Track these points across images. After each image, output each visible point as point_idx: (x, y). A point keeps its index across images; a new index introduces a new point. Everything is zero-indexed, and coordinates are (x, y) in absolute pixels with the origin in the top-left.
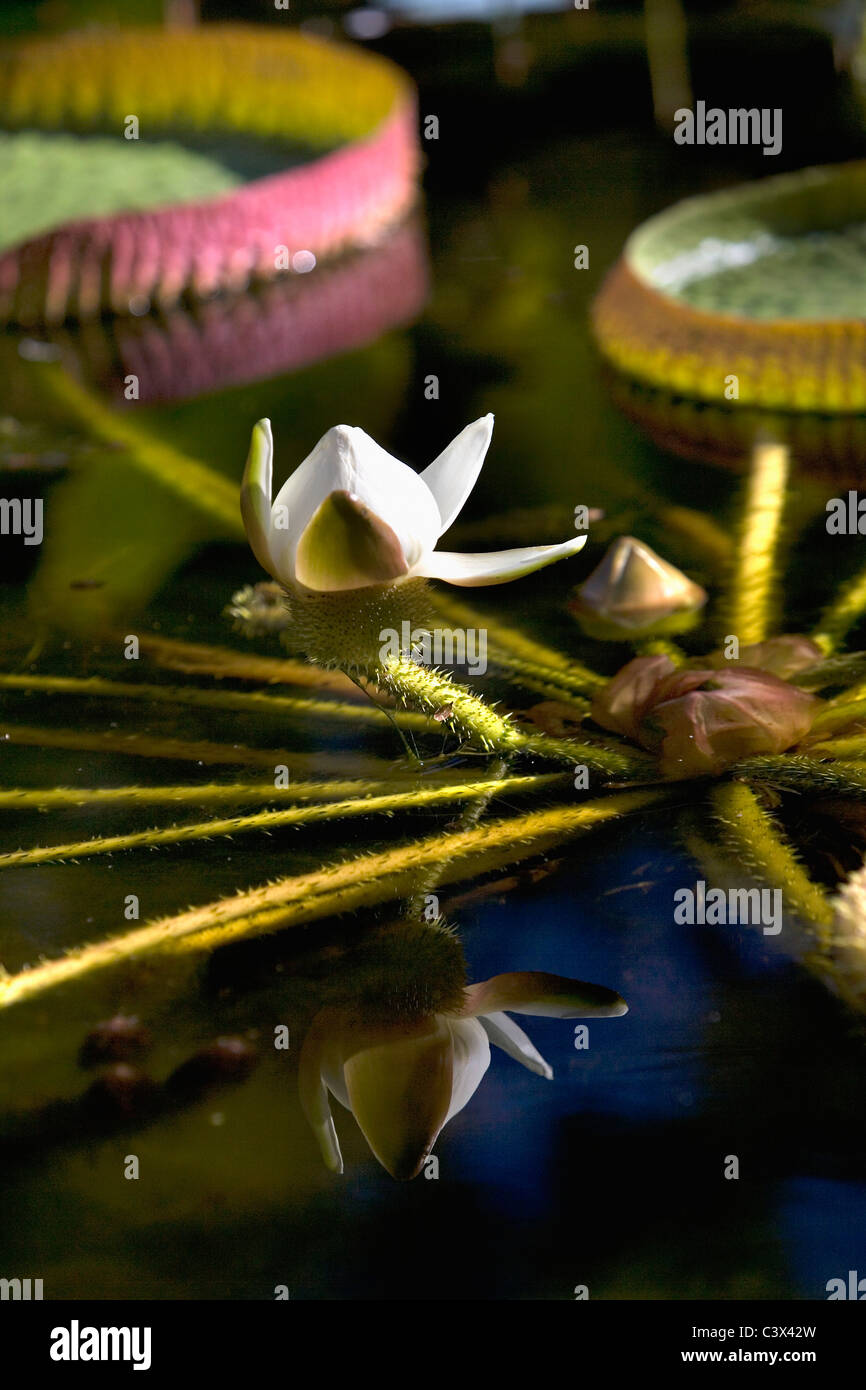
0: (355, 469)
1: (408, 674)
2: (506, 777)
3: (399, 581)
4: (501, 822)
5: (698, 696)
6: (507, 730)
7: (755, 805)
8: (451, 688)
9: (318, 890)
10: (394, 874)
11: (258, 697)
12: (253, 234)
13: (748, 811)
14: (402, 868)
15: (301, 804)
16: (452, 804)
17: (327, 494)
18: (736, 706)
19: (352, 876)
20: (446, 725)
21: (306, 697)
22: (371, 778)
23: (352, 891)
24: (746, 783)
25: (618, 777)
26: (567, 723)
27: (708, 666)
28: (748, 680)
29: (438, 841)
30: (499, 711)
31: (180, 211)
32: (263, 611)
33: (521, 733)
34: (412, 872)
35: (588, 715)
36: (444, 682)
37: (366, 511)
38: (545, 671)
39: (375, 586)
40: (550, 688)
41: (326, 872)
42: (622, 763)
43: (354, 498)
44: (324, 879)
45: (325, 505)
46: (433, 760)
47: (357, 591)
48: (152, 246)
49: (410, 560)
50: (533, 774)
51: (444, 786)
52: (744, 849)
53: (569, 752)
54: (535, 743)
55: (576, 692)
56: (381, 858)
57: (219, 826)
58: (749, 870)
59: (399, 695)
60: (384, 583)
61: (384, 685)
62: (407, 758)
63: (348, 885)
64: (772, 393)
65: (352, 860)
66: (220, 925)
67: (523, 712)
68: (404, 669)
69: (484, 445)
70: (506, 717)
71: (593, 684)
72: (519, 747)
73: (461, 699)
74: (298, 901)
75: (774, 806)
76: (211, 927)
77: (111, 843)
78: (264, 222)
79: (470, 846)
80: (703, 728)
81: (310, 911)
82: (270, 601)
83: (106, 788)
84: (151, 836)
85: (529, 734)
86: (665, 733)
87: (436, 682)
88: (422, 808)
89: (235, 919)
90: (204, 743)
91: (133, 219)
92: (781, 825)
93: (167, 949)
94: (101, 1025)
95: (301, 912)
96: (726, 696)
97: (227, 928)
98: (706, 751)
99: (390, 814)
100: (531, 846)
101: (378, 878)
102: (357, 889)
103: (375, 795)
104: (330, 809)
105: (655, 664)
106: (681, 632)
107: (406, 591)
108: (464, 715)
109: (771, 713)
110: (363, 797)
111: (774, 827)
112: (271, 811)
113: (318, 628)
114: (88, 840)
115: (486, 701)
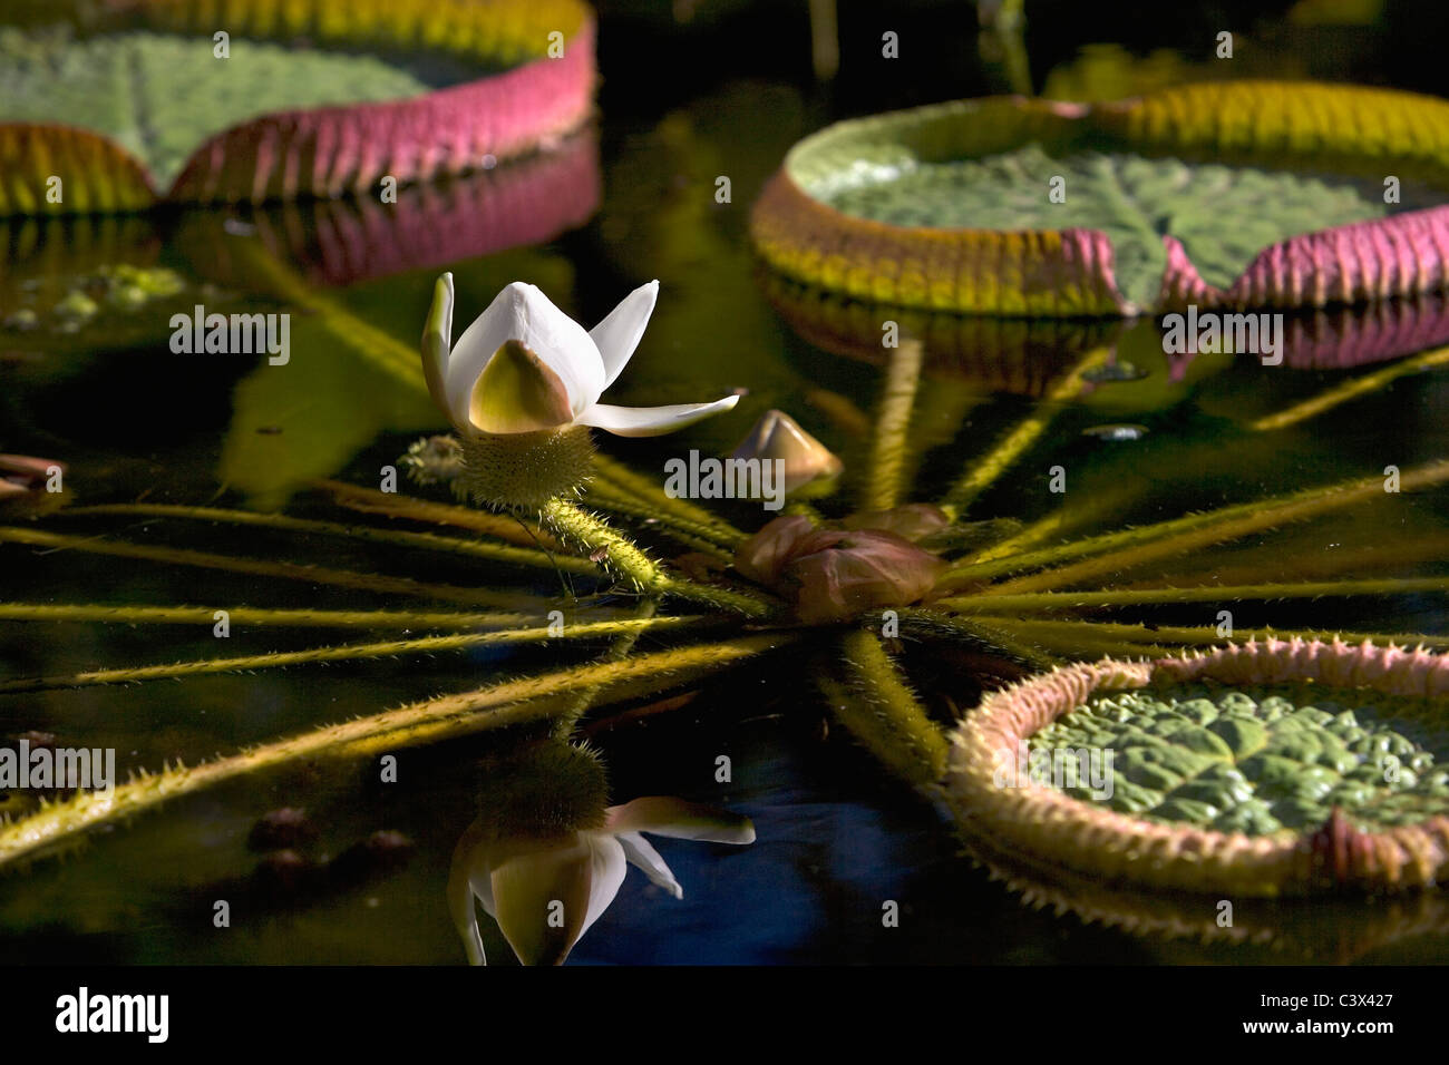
0: (529, 322)
1: (568, 516)
2: (654, 616)
3: (564, 428)
4: (647, 655)
5: (833, 552)
6: (658, 574)
7: (880, 651)
8: (607, 531)
9: (475, 707)
10: (545, 696)
11: (427, 536)
12: (443, 134)
13: (874, 655)
14: (553, 691)
15: (463, 632)
16: (602, 638)
17: (503, 343)
18: (867, 563)
19: (508, 696)
20: (600, 565)
21: (473, 538)
22: (528, 611)
23: (507, 710)
24: (873, 631)
25: (758, 620)
26: (711, 571)
27: (843, 528)
28: (879, 541)
29: (588, 669)
30: (651, 556)
31: (376, 110)
32: (436, 461)
33: (670, 578)
34: (563, 696)
35: (730, 565)
36: (600, 526)
37: (537, 360)
38: (693, 525)
39: (542, 431)
40: (697, 540)
41: (483, 691)
42: (760, 608)
43: (527, 347)
44: (482, 697)
45: (500, 351)
46: (587, 598)
47: (525, 435)
48: (351, 139)
49: (575, 410)
50: (678, 616)
51: (595, 622)
52: (868, 690)
53: (712, 597)
54: (682, 587)
55: (720, 545)
56: (534, 682)
57: (386, 647)
58: (872, 707)
59: (558, 535)
60: (550, 428)
61: (546, 526)
62: (563, 596)
63: (503, 705)
64: (912, 294)
65: (508, 682)
66: (383, 733)
67: (671, 561)
68: (565, 511)
69: (648, 309)
70: (656, 562)
71: (737, 539)
72: (667, 590)
73: (616, 542)
74: (457, 715)
75: (898, 652)
76: (375, 735)
77: (285, 657)
78: (452, 123)
79: (618, 674)
80: (837, 581)
81: (467, 725)
82: (443, 453)
83: (283, 610)
84: (323, 653)
85: (677, 579)
86: (801, 584)
87: (593, 525)
88: (575, 640)
89: (397, 729)
90: (375, 574)
91: (334, 114)
92: (903, 669)
93: (334, 752)
94: (270, 815)
95: (459, 726)
96: (858, 554)
97: (389, 737)
98: (837, 601)
99: (545, 644)
100: (672, 677)
101: (531, 699)
102: (512, 708)
103: (531, 627)
104: (489, 637)
105: (793, 524)
106: (820, 497)
107: (570, 438)
108: (618, 557)
109: (900, 571)
110: (520, 628)
111: (897, 670)
112: (435, 637)
113: (487, 467)
114: (265, 654)
115: (639, 546)
